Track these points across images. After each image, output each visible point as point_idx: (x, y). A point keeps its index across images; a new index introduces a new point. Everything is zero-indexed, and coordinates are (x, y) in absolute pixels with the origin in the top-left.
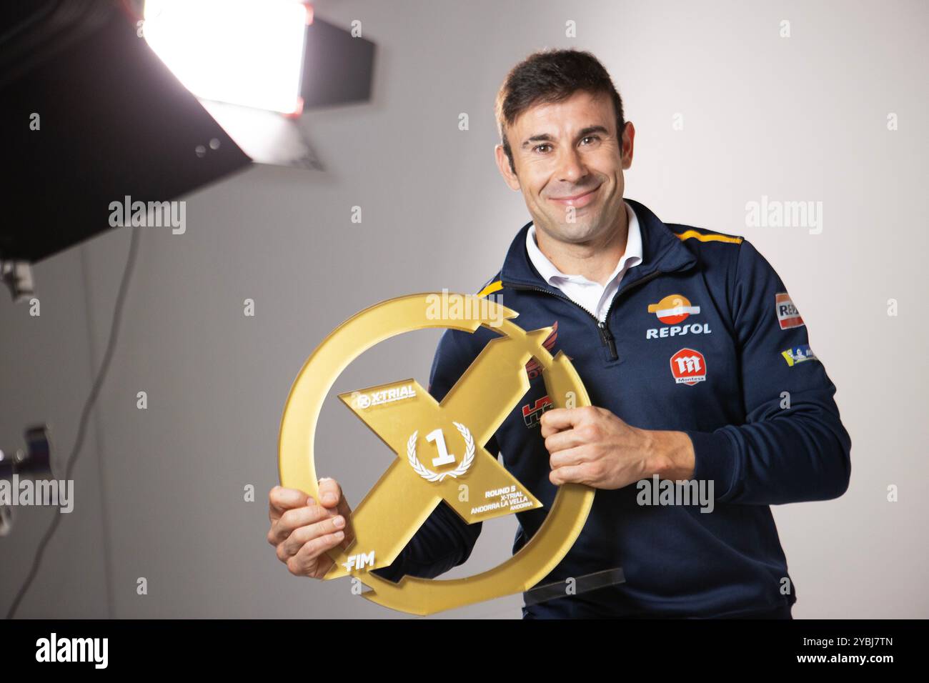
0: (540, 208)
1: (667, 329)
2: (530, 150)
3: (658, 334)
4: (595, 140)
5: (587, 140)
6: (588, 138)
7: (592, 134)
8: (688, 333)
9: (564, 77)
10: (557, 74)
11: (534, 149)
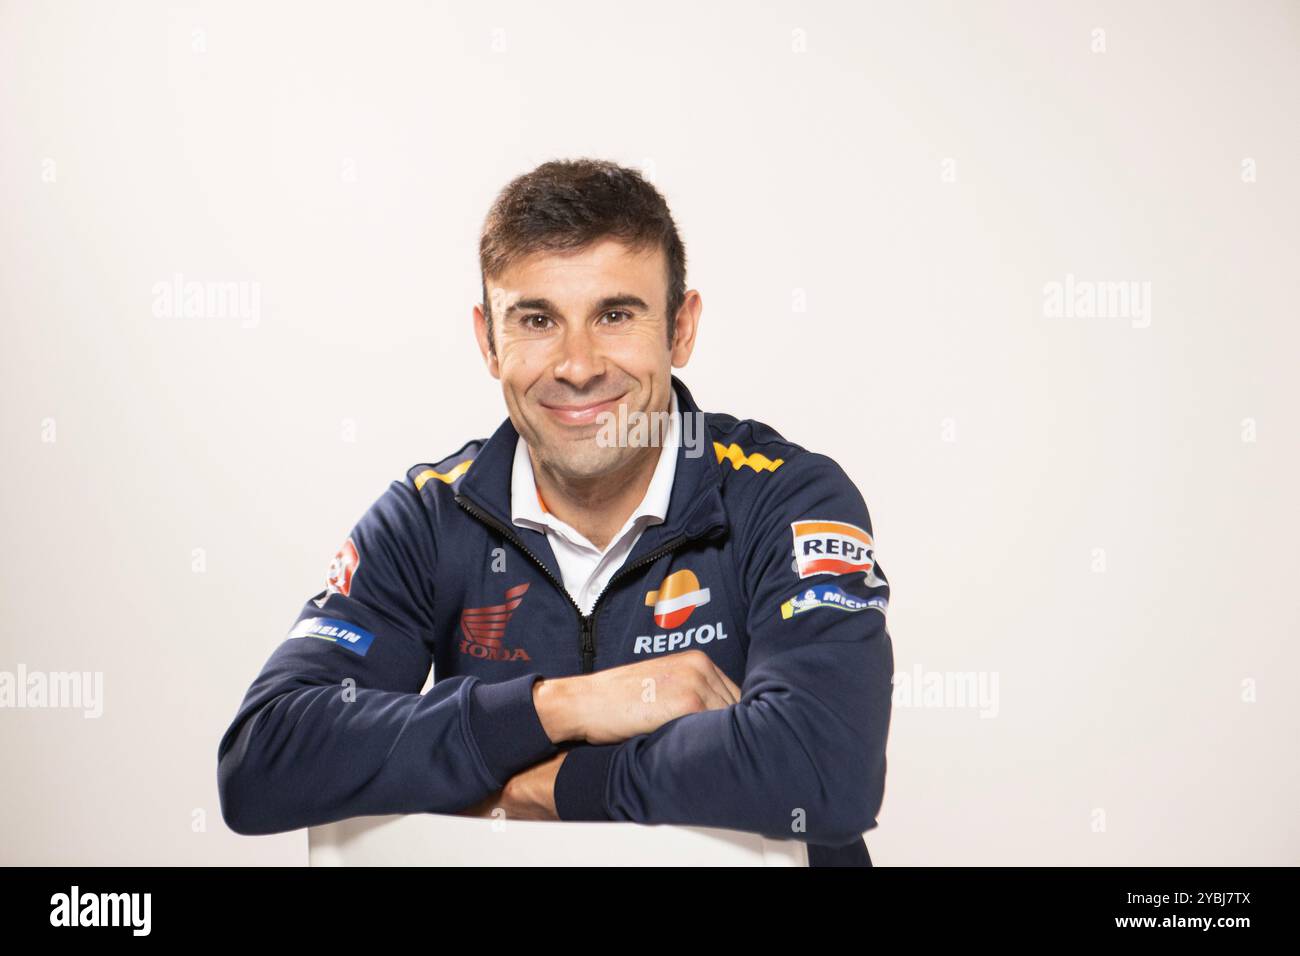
0: (524, 416)
1: (665, 637)
2: (517, 320)
3: (651, 646)
4: (624, 317)
5: (614, 315)
6: (616, 313)
7: (619, 309)
8: (692, 643)
9: (585, 213)
10: (575, 204)
11: (525, 320)
